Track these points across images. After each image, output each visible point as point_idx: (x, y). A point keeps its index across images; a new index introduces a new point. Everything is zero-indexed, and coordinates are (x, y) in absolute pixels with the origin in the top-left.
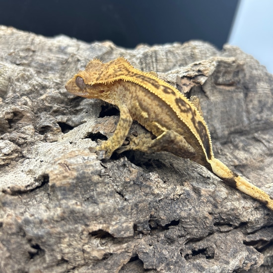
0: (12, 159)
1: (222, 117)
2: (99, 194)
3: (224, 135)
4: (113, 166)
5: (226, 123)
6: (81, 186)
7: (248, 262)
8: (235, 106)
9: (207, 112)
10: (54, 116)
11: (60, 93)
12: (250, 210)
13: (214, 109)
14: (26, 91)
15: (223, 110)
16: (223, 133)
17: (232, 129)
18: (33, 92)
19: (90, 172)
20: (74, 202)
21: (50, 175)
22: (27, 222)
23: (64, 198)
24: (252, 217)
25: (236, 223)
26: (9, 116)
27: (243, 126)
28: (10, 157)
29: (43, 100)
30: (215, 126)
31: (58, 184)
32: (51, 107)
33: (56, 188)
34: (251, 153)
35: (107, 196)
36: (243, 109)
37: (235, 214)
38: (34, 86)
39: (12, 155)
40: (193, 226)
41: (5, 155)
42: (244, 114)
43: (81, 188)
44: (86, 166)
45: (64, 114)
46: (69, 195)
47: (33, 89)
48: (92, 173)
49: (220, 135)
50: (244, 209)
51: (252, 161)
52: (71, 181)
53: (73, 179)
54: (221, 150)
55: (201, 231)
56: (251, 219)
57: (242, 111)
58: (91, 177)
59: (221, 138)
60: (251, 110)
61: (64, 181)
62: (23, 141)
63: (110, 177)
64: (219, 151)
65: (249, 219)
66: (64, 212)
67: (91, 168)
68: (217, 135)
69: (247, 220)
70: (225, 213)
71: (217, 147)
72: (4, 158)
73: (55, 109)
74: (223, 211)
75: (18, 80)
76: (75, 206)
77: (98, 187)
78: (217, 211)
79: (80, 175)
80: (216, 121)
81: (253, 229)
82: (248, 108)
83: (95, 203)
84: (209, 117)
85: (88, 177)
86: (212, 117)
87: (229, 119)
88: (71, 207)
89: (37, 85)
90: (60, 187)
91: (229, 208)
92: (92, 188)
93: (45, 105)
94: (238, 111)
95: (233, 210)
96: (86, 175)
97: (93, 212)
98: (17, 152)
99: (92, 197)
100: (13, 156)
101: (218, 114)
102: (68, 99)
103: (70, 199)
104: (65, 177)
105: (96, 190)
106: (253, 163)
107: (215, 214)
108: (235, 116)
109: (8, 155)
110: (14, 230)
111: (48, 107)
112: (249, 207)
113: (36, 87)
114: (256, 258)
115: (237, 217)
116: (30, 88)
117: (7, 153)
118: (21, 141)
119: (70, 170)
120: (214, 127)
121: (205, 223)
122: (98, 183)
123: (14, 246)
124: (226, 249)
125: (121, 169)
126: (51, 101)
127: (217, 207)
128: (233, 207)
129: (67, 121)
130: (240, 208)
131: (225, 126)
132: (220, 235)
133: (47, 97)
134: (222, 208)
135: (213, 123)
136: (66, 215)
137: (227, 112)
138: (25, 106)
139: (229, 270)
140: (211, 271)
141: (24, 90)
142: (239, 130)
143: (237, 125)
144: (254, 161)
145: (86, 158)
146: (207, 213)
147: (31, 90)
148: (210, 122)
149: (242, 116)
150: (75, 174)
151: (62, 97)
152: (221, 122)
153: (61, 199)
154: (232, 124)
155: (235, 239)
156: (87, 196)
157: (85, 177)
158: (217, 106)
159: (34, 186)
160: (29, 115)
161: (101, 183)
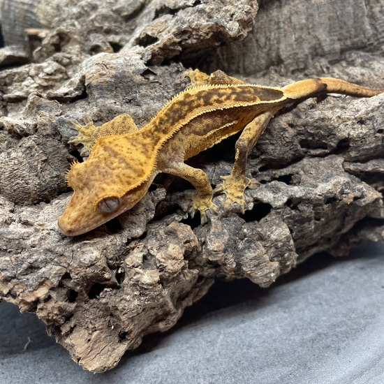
0: (56, 81)
1: (330, 25)
2: (144, 96)
3: (334, 49)
4: (164, 73)
5: (337, 33)
6: (122, 87)
7: (349, 191)
8: (350, 9)
9: (307, 19)
10: (104, 36)
11: (112, 11)
12: (349, 123)
13: (317, 14)
14: (74, 14)
15: (331, 14)
16: (332, 47)
17: (349, 43)
18: (83, 15)
19: (131, 71)
20: (113, 101)
21: (87, 74)
22: (62, 122)
23: (100, 97)
24: (353, 131)
25: (332, 142)
26: (54, 40)
27: (365, 37)
28: (53, 77)
29: (92, 21)
30: (320, 37)
31: (94, 82)
32: (102, 28)
33: (93, 87)
34: (373, 69)
35: (153, 99)
36: (363, 13)
37: (327, 126)
38: (83, 7)
39: (55, 75)
40: (267, 141)
41: (48, 74)
42: (366, 20)
43: (121, 89)
44: (127, 66)
45: (117, 34)
46: (107, 94)
47: (83, 12)
48: (133, 73)
49: (326, 49)
50: (340, 121)
51: (372, 77)
52: (108, 79)
53: (111, 78)
54: (328, 68)
55: (279, 148)
56: (351, 134)
57: (362, 16)
58: (132, 76)
59: (330, 53)
60: (379, 15)
61: (101, 79)
62: (68, 60)
63: (161, 84)
64: (325, 70)
65: (349, 134)
66: (101, 111)
67: (133, 67)
68: (323, 49)
69: (345, 134)
70: (312, 125)
71: (322, 64)
72: (47, 77)
73: (105, 28)
74: (309, 121)
75: (67, 5)
76: (113, 105)
77: (142, 89)
78: (300, 122)
79: (120, 74)
80: (321, 31)
81: (359, 151)
82: (373, 13)
83: (138, 105)
84: (310, 26)
85: (129, 77)
86: (314, 25)
87: (341, 28)
88: (108, 105)
89: (86, 6)
90: (96, 86)
91: (316, 117)
92: (135, 89)
93: (95, 27)
94: (356, 16)
95: (323, 120)
96: (127, 74)
97: (135, 113)
98: (61, 73)
99: (134, 99)
100: (57, 77)
101: (324, 19)
102: (123, 17)
103: (108, 98)
104: (102, 75)
105: (139, 92)
106: (374, 80)
107: (297, 126)
108: (350, 22)
109: (51, 74)
110: (48, 132)
111: (99, 27)
112: (348, 118)
113: (86, 9)
114: (362, 189)
115: (331, 133)
116: (79, 10)
117: (49, 73)
118: (66, 61)
119: (107, 68)
120: (319, 40)
121: (284, 138)
122: (141, 84)
123: (51, 150)
124: (317, 174)
125: (174, 75)
126: (102, 20)
127: (299, 117)
128: (322, 116)
129: (120, 41)
130: (334, 118)
131: (335, 38)
132: (311, 160)
133: (96, 16)
134: (307, 117)
135: (317, 34)
136: (103, 115)
137: (338, 17)
138: (71, 27)
139: (316, 194)
140: (290, 192)
141: (71, 13)
142: (360, 44)
143: (356, 36)
144: (375, 78)
145: (128, 58)
146: (285, 123)
147: (80, 13)
148: (312, 33)
149: (363, 23)
150: (113, 72)
151: (115, 16)
152: (329, 32)
153: (97, 98)
154: (348, 34)
155: (332, 164)
156: (130, 98)
157: (125, 77)
158: (321, 10)
159: (73, 95)
160: (76, 37)
161: (145, 85)
